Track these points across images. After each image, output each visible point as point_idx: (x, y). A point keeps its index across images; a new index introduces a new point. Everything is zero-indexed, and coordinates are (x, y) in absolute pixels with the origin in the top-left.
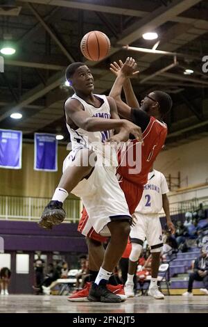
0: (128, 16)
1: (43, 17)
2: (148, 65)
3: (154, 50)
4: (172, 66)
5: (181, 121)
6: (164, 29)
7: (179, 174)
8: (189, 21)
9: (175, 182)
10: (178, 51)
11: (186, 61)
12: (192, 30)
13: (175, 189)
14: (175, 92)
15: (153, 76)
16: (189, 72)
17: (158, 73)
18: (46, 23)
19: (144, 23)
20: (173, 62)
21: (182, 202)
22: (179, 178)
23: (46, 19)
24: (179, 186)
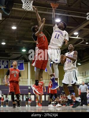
0: (69, 28)
1: (46, 29)
2: (76, 42)
3: (77, 38)
4: (82, 42)
5: (86, 57)
6: (80, 31)
7: (85, 72)
8: (87, 29)
9: (84, 74)
10: (84, 37)
11: (86, 40)
12: (87, 32)
13: (84, 76)
14: (83, 49)
15: (77, 45)
16: (87, 43)
17: (78, 44)
18: (47, 31)
19: (74, 30)
20: (82, 41)
21: (86, 80)
22: (85, 73)
23: (47, 29)
24: (85, 75)
